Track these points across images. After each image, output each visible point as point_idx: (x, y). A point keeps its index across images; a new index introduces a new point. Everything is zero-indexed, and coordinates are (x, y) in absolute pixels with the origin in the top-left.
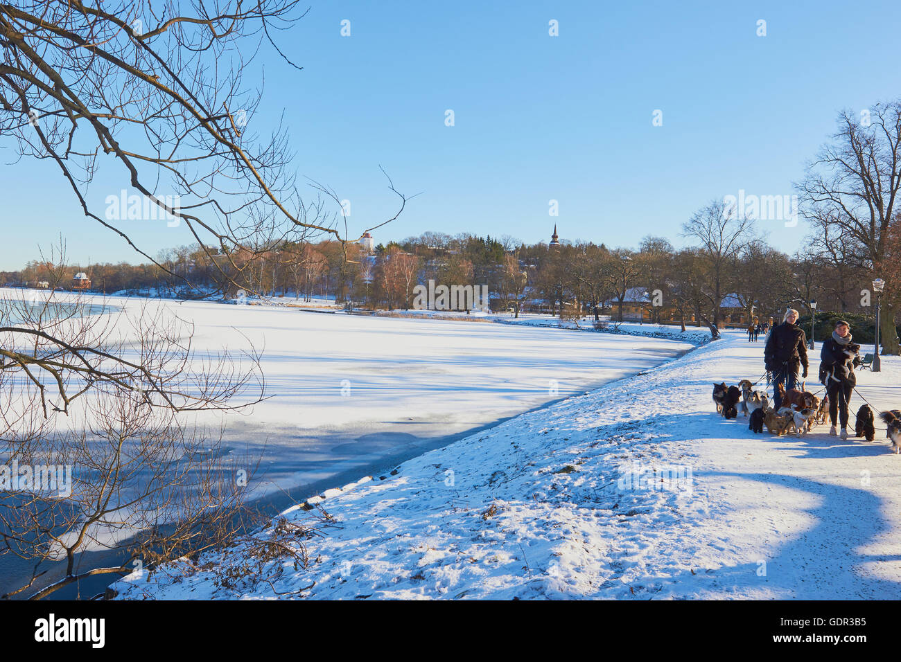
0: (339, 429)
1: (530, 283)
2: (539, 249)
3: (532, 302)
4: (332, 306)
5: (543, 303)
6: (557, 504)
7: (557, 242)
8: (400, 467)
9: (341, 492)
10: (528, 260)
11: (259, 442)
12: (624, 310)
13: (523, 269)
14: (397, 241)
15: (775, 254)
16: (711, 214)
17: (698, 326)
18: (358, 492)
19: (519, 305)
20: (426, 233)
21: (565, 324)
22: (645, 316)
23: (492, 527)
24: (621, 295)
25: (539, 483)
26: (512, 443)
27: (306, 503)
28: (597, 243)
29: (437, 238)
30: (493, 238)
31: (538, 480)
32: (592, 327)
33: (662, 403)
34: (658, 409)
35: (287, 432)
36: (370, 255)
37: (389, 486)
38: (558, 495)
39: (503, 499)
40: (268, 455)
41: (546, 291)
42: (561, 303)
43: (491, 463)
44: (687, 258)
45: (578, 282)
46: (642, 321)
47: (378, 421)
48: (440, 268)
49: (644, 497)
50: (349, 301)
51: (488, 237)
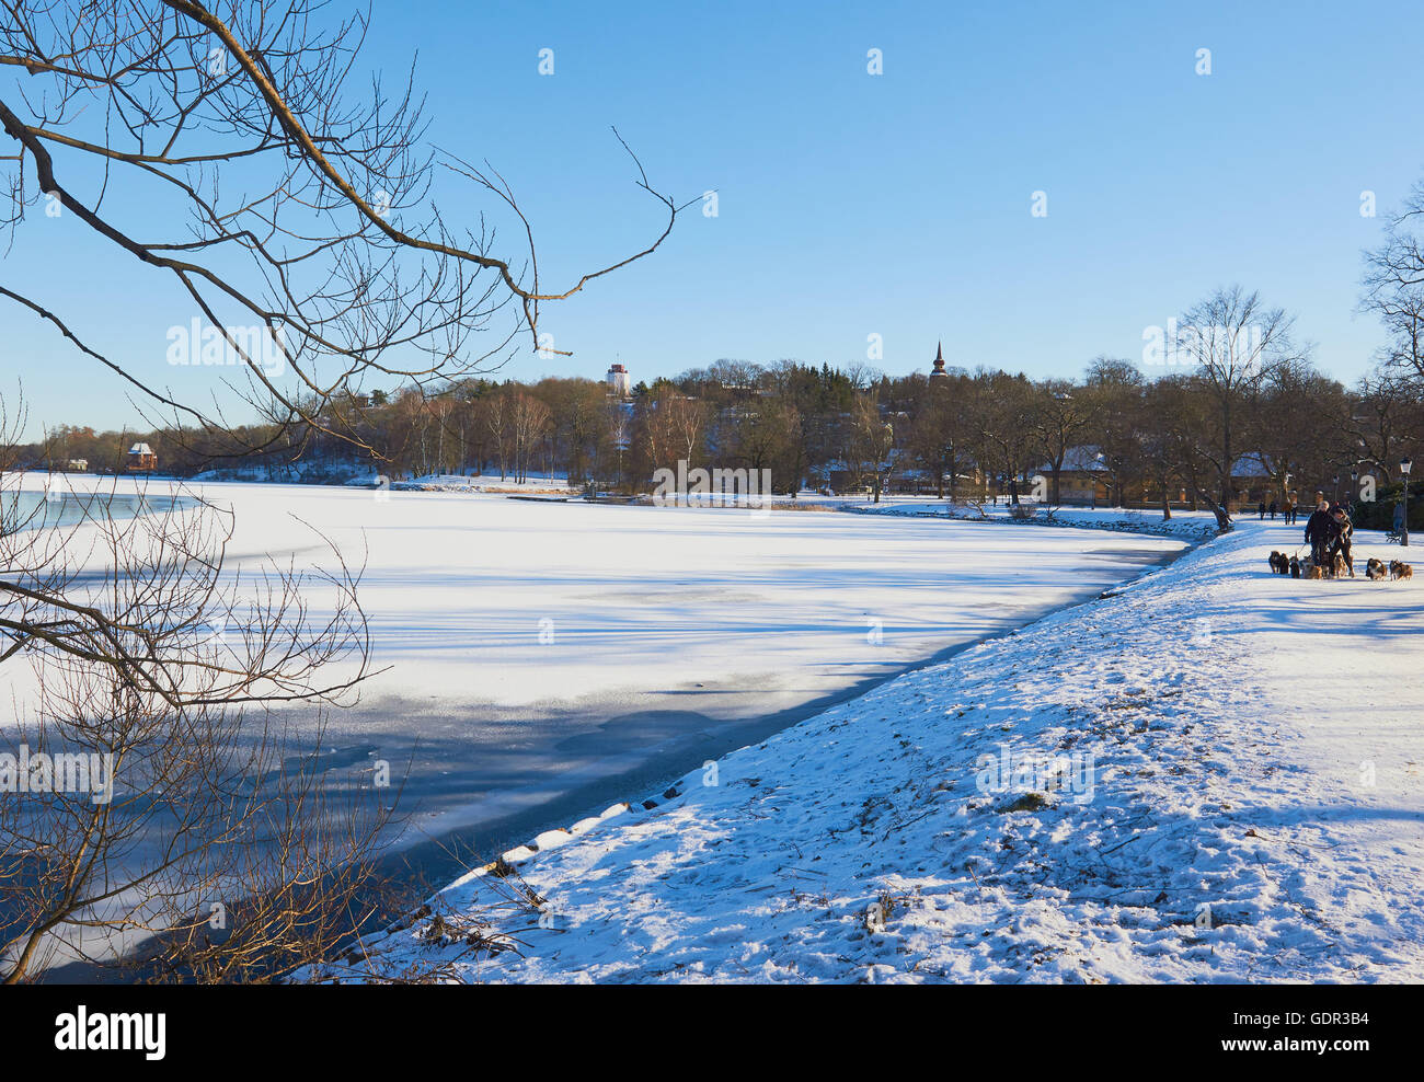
0: (570, 707)
1: (898, 443)
2: (914, 382)
3: (903, 475)
4: (562, 489)
5: (922, 475)
6: (1022, 889)
7: (943, 371)
8: (681, 783)
9: (569, 837)
10: (893, 402)
11: (425, 734)
12: (1063, 484)
13: (886, 419)
14: (669, 377)
15: (1323, 382)
16: (1214, 313)
17: (1192, 509)
18: (600, 839)
19: (881, 480)
20: (720, 362)
21: (962, 512)
22: (1099, 495)
23: (887, 953)
24: (1056, 460)
25: (972, 833)
26: (896, 736)
27: (501, 862)
28: (1012, 371)
29: (738, 369)
30: (833, 367)
31: (969, 827)
32: (1008, 515)
33: (1178, 651)
34: (1174, 664)
35: (477, 714)
36: (624, 401)
37: (660, 826)
38: (1021, 865)
39: (898, 872)
40: (440, 759)
41: (926, 455)
42: (953, 476)
43: (858, 777)
44: (1171, 391)
45: (981, 438)
46: (1094, 504)
47: (641, 689)
48: (743, 420)
49: (1223, 875)
50: (590, 480)
51: (825, 367)
